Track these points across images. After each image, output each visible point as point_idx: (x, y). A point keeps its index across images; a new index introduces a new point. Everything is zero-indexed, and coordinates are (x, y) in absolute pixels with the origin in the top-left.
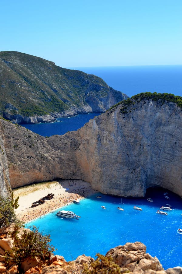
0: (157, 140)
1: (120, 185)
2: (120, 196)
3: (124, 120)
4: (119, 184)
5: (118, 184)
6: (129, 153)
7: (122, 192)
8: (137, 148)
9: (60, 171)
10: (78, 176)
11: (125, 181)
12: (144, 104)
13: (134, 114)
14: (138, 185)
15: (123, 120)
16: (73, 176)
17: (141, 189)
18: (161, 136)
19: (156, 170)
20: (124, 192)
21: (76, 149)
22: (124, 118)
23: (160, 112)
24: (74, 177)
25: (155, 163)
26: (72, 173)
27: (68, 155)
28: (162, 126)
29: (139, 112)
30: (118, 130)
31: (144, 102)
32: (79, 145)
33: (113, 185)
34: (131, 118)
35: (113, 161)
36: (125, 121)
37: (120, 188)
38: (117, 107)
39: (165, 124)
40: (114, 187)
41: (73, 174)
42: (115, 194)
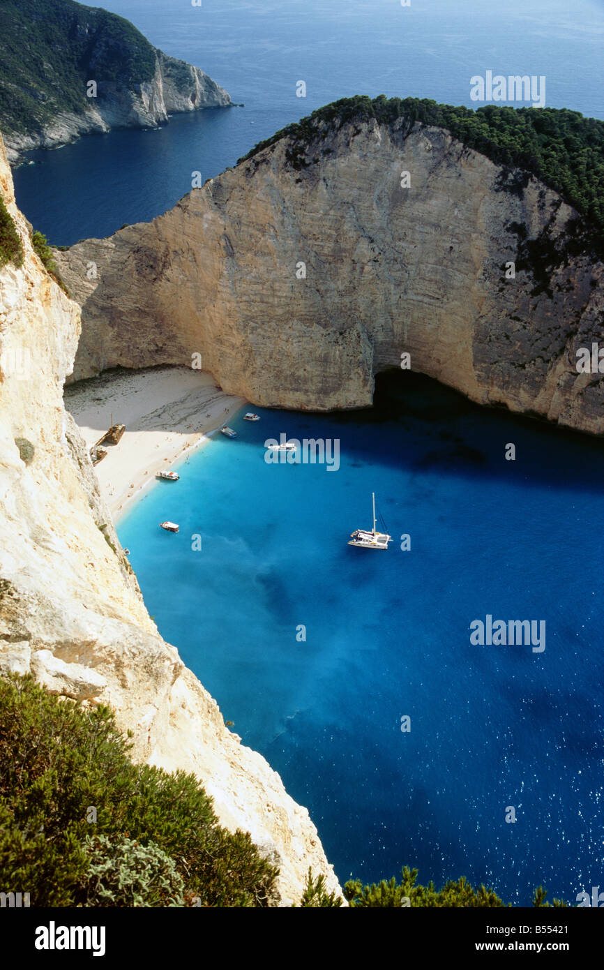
0: (398, 243)
1: (305, 381)
2: (307, 408)
3: (301, 187)
4: (302, 376)
5: (299, 377)
6: (322, 288)
7: (313, 397)
8: (345, 269)
9: (117, 345)
10: (171, 356)
11: (319, 369)
12: (354, 135)
13: (328, 168)
14: (357, 375)
15: (298, 190)
16: (157, 357)
17: (365, 385)
18: (409, 232)
19: (397, 329)
20: (319, 398)
21: (155, 279)
22: (298, 181)
23: (402, 159)
24: (161, 359)
25: (395, 311)
26: (152, 347)
27: (133, 297)
28: (408, 201)
29: (342, 160)
30: (286, 219)
31: (355, 128)
32: (164, 266)
33: (286, 380)
34: (321, 182)
35: (280, 311)
36: (302, 191)
37: (306, 387)
38: (274, 147)
39: (418, 195)
40: (289, 386)
41: (157, 351)
42: (295, 405)
